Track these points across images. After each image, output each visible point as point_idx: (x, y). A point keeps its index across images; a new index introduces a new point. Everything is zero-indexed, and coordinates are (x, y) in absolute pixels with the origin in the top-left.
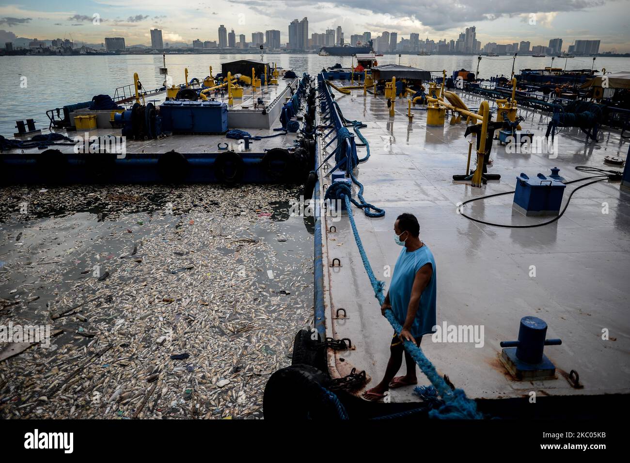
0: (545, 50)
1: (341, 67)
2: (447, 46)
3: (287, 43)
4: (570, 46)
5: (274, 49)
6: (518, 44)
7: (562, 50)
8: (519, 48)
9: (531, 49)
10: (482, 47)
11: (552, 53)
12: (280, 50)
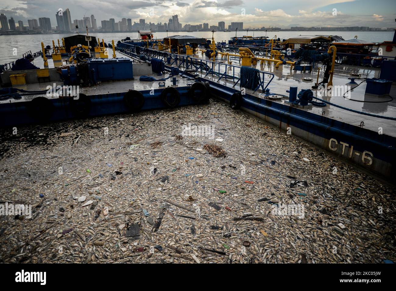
0: (217, 28)
1: (130, 39)
2: (163, 26)
3: (57, 27)
4: (229, 26)
5: (47, 31)
6: (202, 25)
7: (225, 28)
8: (203, 27)
9: (209, 27)
10: (183, 26)
11: (220, 29)
12: (51, 31)
